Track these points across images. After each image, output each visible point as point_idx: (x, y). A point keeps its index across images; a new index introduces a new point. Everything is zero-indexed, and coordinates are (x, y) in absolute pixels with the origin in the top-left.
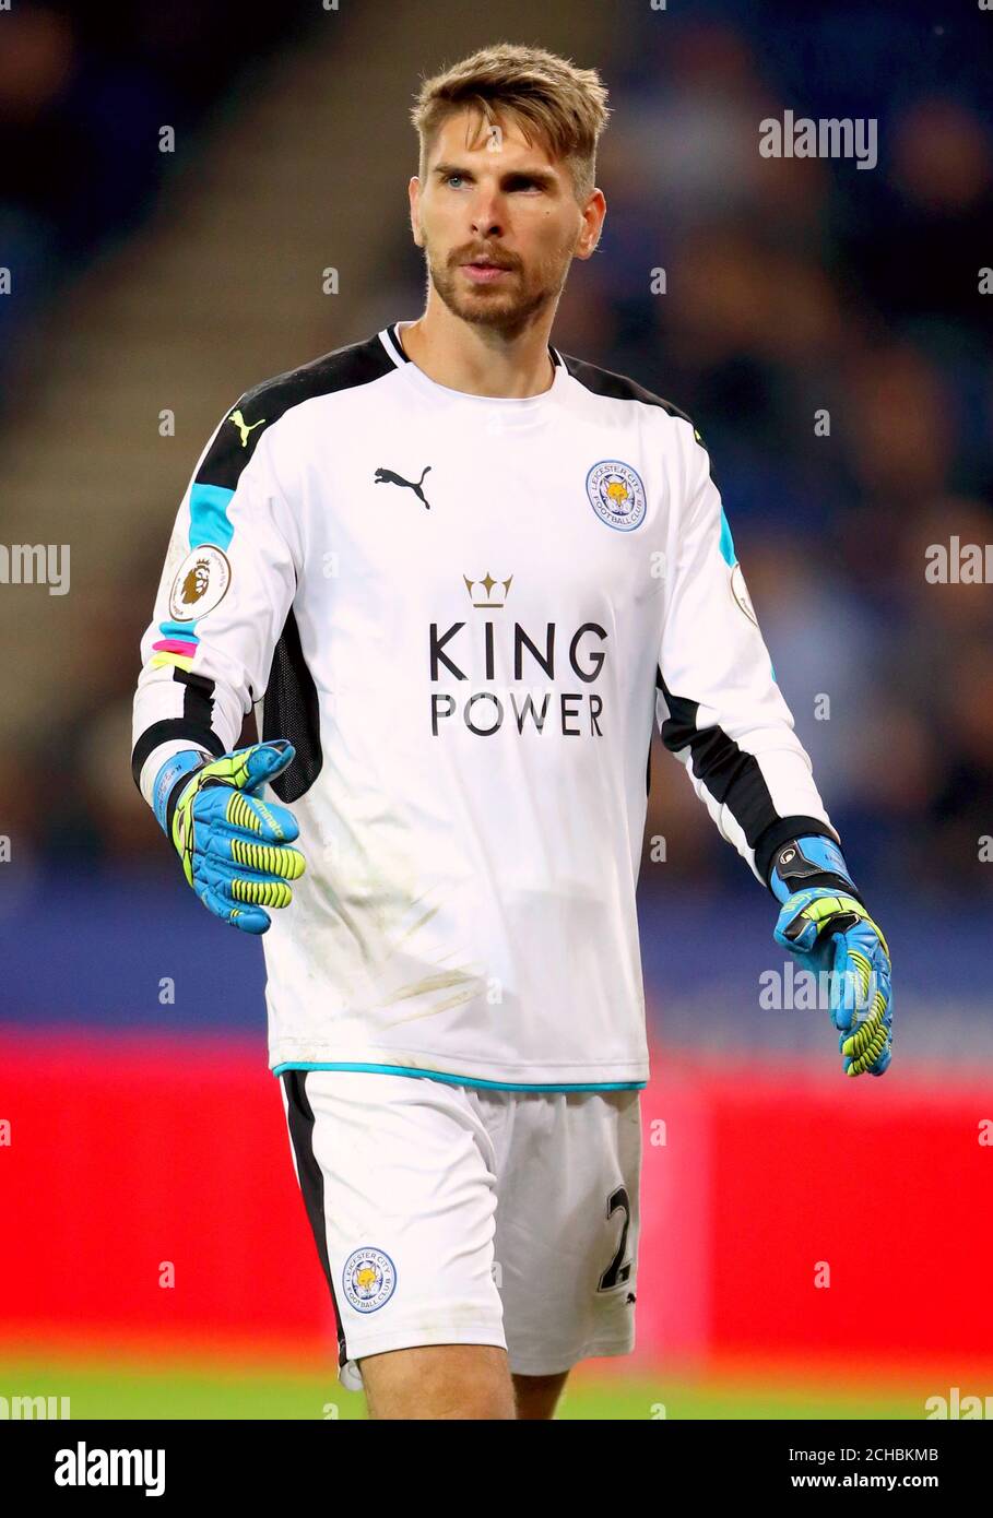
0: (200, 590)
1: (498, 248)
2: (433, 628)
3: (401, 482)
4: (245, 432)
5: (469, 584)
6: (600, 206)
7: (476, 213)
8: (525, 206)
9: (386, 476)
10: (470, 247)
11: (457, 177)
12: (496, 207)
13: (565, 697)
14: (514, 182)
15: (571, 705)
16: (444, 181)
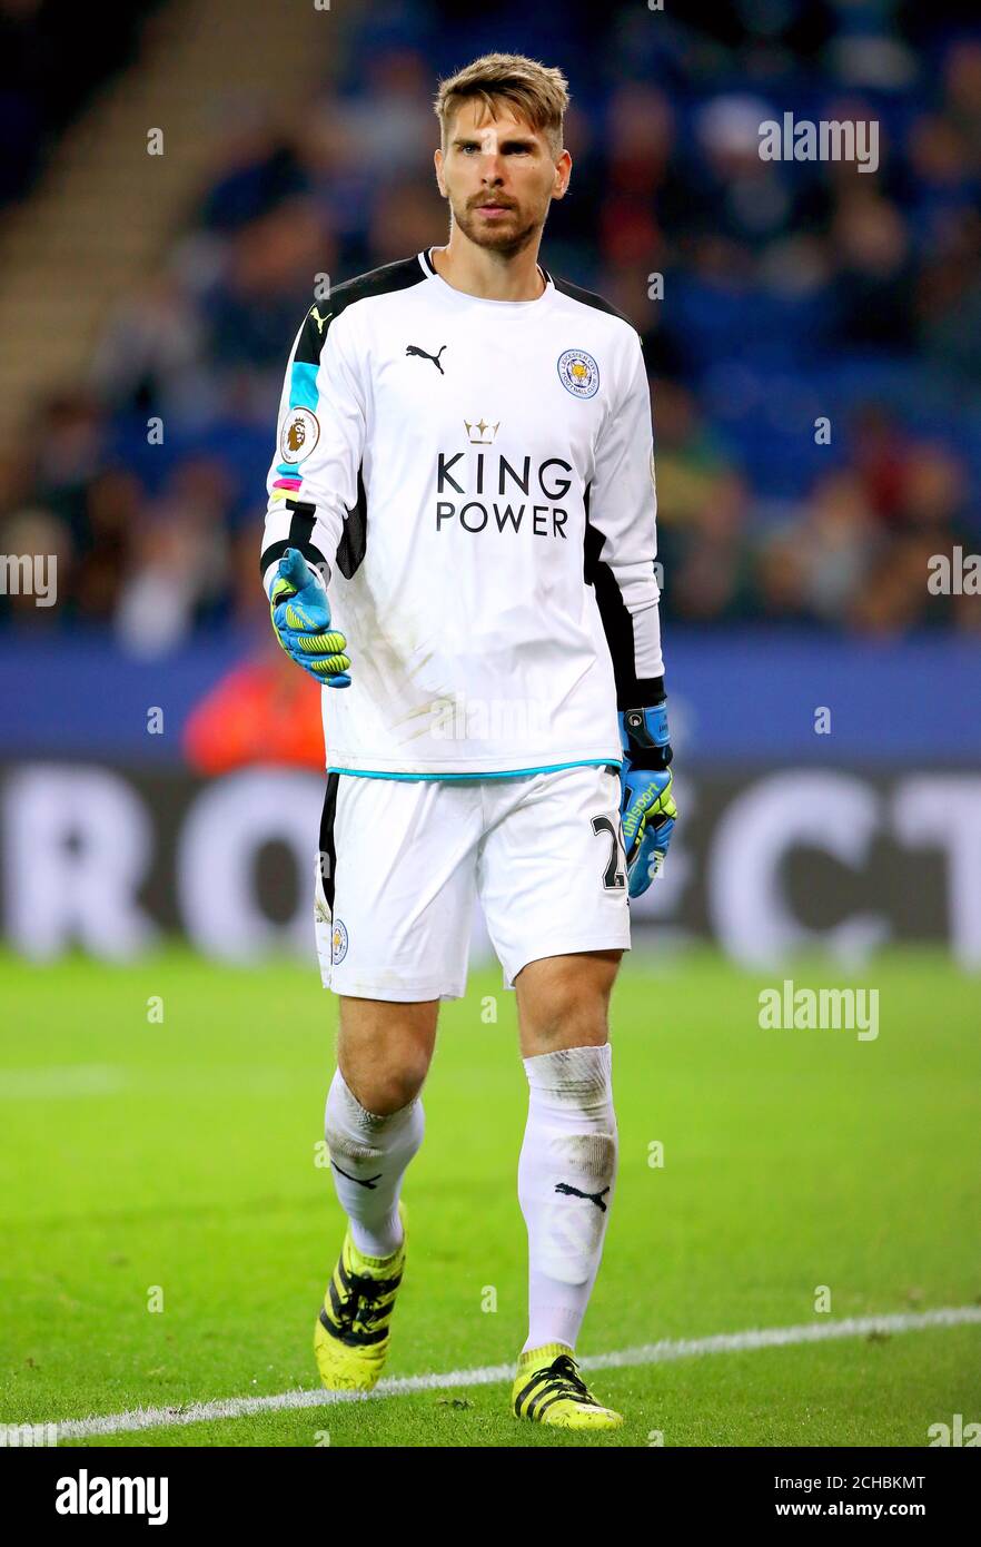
0: (299, 441)
1: (501, 194)
2: (441, 457)
3: (424, 355)
4: (320, 323)
5: (468, 427)
6: (568, 162)
7: (484, 169)
8: (518, 164)
9: (414, 351)
10: (482, 194)
11: (473, 147)
12: (498, 165)
13: (536, 508)
14: (509, 148)
15: (540, 514)
16: (460, 150)
